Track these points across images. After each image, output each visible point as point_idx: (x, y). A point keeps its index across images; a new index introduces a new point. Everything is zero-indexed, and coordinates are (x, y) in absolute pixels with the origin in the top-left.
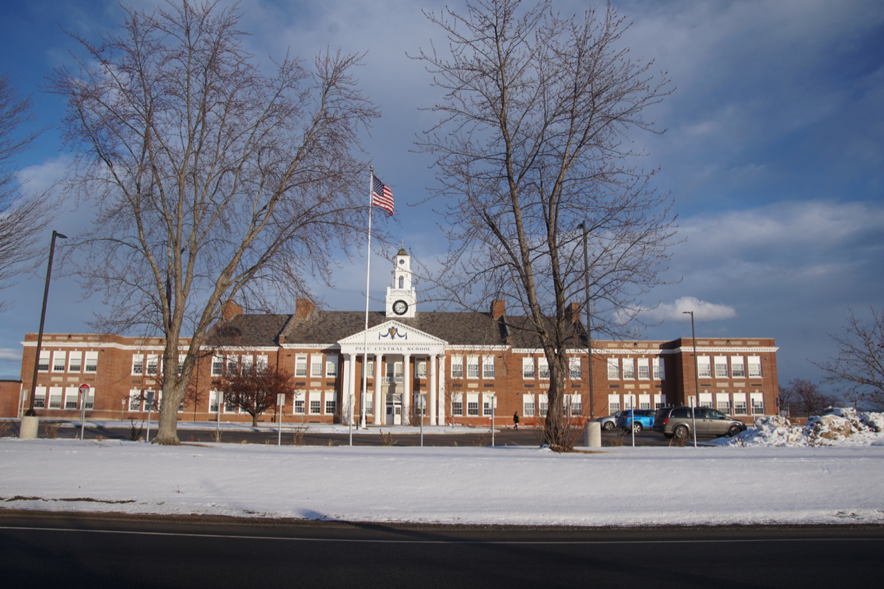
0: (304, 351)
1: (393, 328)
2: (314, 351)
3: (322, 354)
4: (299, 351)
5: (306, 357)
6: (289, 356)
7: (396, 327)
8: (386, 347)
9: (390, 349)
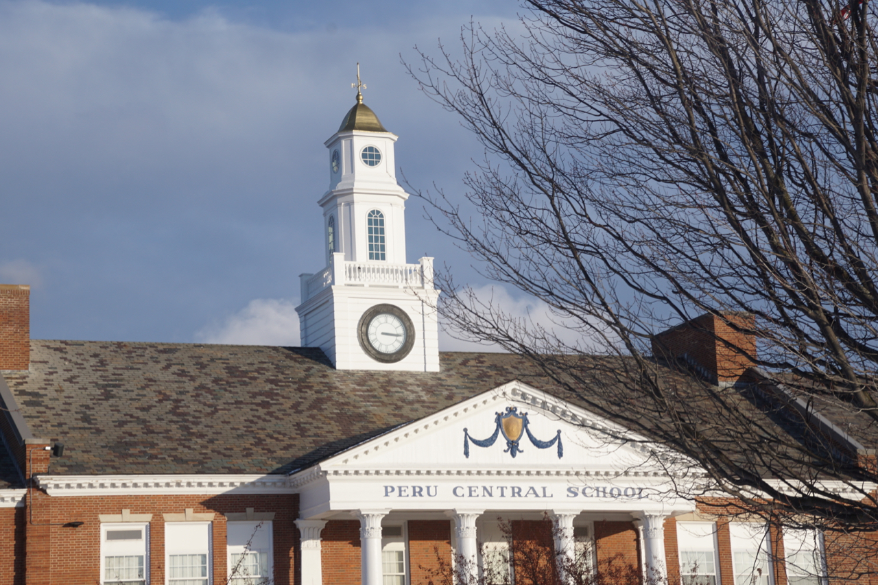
0: (137, 504)
1: (511, 411)
2: (178, 505)
3: (211, 515)
4: (116, 505)
5: (142, 528)
6: (74, 525)
7: (521, 408)
8: (494, 483)
9: (508, 492)
